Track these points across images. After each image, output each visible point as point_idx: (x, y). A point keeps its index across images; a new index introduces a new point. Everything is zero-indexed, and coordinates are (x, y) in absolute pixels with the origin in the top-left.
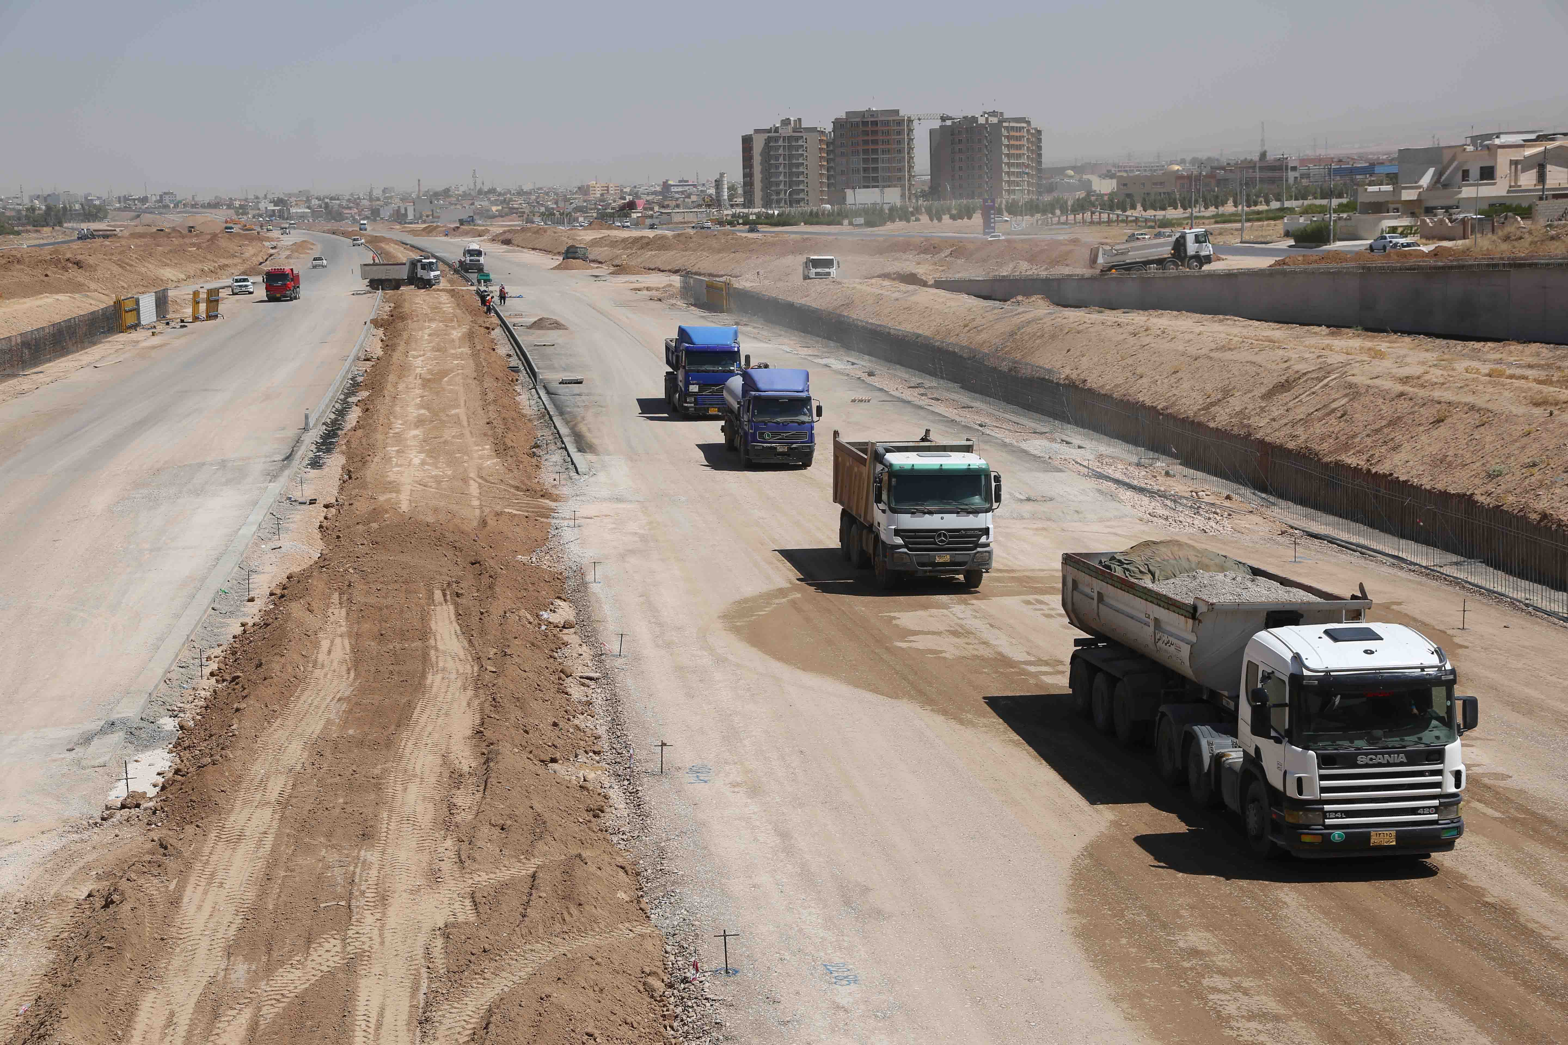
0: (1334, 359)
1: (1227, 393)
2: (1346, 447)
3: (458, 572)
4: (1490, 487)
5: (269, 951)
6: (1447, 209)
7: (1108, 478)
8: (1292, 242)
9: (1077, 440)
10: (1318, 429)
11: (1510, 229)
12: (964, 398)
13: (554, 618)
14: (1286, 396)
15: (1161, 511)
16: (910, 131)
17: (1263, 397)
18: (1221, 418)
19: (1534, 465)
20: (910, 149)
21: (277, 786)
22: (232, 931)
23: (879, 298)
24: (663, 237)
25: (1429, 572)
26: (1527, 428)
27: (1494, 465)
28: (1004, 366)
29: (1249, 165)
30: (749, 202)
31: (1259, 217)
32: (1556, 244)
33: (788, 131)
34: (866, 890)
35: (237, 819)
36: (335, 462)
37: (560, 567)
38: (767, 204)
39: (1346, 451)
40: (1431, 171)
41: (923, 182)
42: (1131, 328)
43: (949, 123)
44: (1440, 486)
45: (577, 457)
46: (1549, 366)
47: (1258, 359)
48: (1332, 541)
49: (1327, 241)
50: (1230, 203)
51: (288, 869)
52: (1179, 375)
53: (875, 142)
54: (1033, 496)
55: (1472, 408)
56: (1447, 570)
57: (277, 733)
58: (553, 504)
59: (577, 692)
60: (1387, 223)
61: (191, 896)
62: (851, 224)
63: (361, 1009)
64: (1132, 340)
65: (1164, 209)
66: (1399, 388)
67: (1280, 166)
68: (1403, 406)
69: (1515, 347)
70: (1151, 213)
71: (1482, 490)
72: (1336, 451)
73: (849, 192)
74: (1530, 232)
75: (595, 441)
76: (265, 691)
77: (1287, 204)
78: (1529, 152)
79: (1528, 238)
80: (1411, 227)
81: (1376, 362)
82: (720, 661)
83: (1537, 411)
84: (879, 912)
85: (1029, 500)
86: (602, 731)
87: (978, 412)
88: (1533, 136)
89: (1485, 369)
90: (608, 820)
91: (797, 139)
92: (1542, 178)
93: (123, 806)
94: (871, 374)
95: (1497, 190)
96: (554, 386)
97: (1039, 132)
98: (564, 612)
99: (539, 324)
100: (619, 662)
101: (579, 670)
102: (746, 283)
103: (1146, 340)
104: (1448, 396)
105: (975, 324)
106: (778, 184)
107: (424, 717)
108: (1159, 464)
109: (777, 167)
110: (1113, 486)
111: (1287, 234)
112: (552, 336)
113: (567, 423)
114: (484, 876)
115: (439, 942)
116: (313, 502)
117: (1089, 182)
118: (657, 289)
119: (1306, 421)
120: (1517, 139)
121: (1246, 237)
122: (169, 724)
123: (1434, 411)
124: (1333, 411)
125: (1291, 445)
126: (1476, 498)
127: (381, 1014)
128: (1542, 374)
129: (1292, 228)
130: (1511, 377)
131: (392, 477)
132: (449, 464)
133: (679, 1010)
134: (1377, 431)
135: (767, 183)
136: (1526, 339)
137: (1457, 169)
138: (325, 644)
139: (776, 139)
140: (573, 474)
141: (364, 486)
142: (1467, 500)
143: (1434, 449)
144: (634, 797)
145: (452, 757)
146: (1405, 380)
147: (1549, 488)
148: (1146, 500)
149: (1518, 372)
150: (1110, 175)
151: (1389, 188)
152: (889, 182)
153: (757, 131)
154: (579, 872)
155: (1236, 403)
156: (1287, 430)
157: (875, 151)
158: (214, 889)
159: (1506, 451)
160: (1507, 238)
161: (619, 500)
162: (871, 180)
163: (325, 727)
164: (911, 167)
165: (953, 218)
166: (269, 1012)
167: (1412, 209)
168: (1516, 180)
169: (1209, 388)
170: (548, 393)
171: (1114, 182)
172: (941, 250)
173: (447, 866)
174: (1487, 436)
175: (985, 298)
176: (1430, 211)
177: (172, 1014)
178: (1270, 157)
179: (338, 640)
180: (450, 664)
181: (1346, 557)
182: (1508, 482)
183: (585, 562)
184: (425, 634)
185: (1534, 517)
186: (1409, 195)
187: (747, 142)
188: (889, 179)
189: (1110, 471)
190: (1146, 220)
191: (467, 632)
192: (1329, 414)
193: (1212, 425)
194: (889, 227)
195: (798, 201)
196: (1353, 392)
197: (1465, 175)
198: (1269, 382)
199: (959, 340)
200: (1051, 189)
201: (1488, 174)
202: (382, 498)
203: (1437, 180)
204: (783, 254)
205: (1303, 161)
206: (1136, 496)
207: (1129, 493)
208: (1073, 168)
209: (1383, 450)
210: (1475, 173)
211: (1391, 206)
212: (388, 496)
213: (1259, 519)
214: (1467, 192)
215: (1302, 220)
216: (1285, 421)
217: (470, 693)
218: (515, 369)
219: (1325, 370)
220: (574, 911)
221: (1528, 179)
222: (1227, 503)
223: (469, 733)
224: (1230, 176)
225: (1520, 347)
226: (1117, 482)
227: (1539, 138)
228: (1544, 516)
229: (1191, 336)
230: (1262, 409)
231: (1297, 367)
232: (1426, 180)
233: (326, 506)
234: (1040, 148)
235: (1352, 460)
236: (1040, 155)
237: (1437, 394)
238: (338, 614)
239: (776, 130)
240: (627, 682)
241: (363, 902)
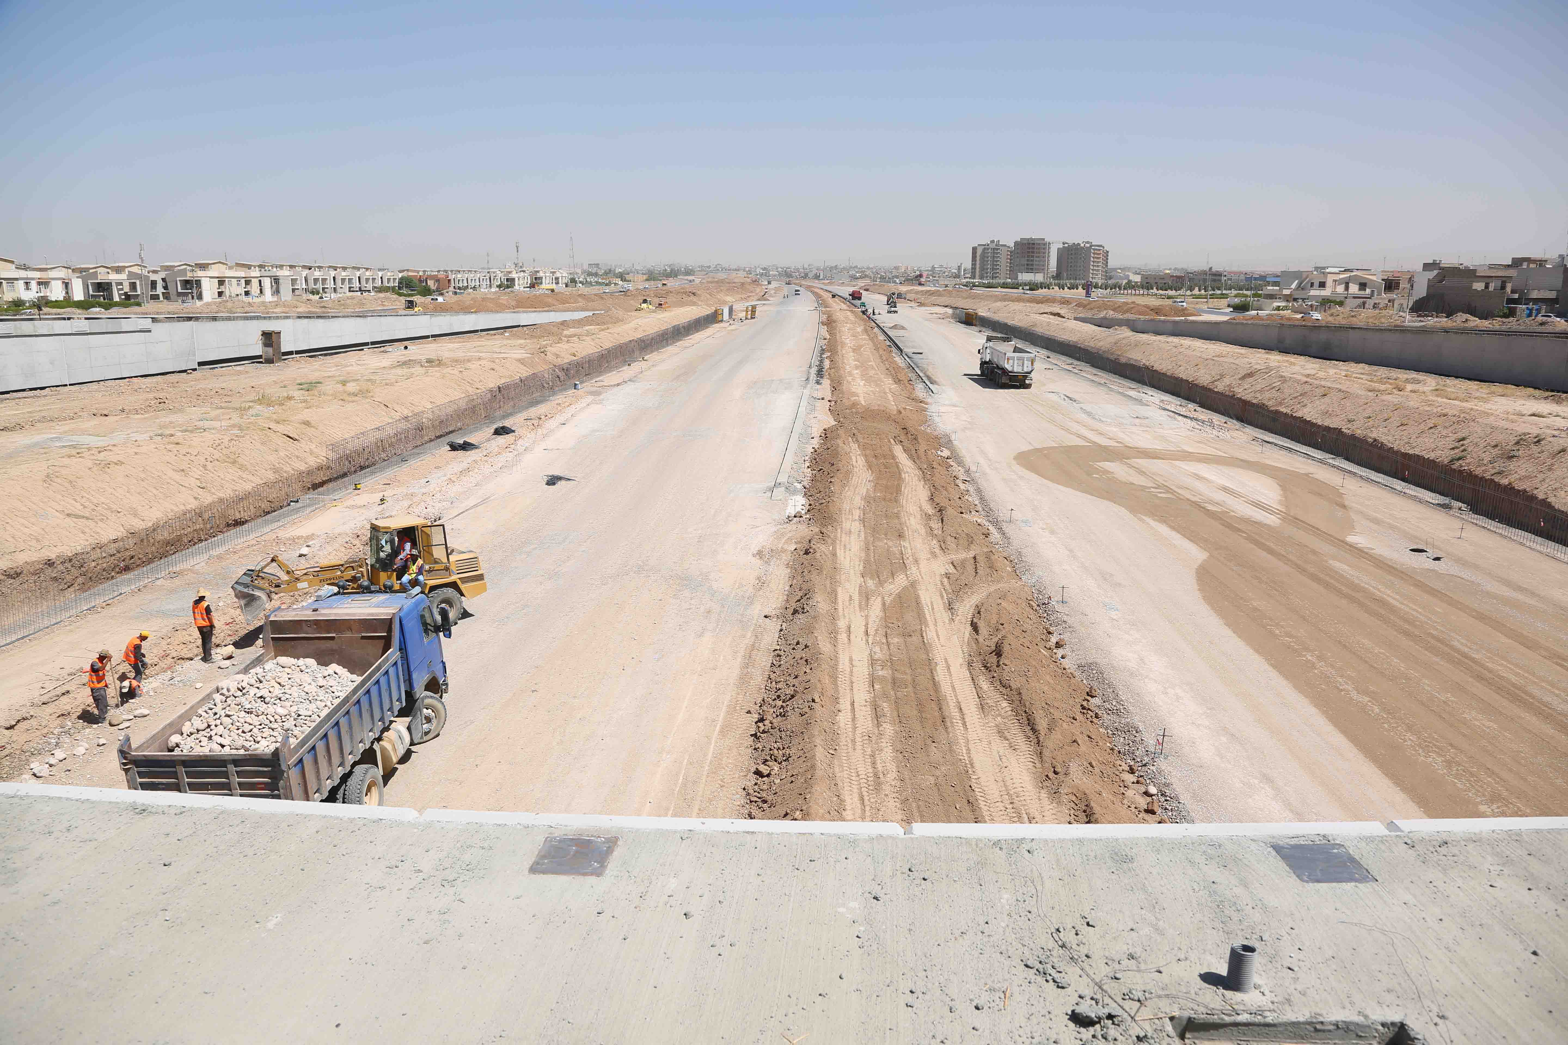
0: (1272, 364)
1: (1222, 376)
2: (1281, 404)
3: (897, 432)
4: (1349, 426)
5: (878, 577)
6: (1303, 299)
7: (1168, 410)
8: (1232, 310)
9: (1150, 393)
10: (1267, 395)
11: (1333, 311)
12: (1095, 371)
13: (943, 454)
14: (1250, 380)
15: (1197, 427)
16: (1049, 248)
17: (1240, 379)
18: (1220, 387)
19: (1370, 417)
20: (1049, 256)
21: (857, 513)
22: (861, 568)
23: (1049, 324)
24: (938, 291)
25: (1321, 461)
26: (1366, 401)
27: (1350, 417)
28: (1112, 357)
29: (1204, 273)
30: (973, 277)
31: (1213, 296)
32: (1354, 319)
33: (993, 246)
34: (1112, 575)
35: (846, 525)
36: (826, 382)
37: (936, 433)
38: (981, 278)
39: (1281, 406)
40: (1297, 281)
41: (1052, 272)
42: (1173, 344)
43: (1066, 245)
44: (1326, 424)
45: (931, 386)
46: (1371, 374)
47: (1237, 362)
48: (1276, 445)
49: (1248, 310)
50: (1197, 289)
51: (873, 546)
52: (1198, 367)
53: (1033, 252)
54: (1139, 416)
55: (1340, 390)
56: (1330, 461)
57: (848, 493)
58: (926, 406)
59: (962, 486)
60: (1276, 304)
61: (840, 553)
62: (1023, 289)
63: (923, 602)
64: (1174, 350)
65: (1166, 290)
66: (1305, 379)
67: (1219, 275)
68: (1307, 388)
69: (1353, 364)
70: (1161, 292)
71: (1346, 427)
72: (1276, 405)
73: (1020, 274)
74: (1342, 313)
75: (936, 379)
76: (840, 475)
77: (1224, 292)
78: (1342, 276)
79: (1342, 316)
80: (1286, 307)
81: (1293, 367)
82: (1021, 478)
83: (1370, 394)
84: (1120, 584)
85: (1137, 417)
86: (977, 502)
87: (1102, 377)
88: (1343, 269)
89: (1344, 373)
90: (992, 538)
91: (997, 249)
92: (1347, 288)
93: (795, 517)
94: (1048, 357)
95: (1326, 292)
96: (911, 355)
97: (1108, 252)
98: (946, 453)
99: (895, 327)
100: (977, 474)
101: (962, 477)
102: (982, 313)
103: (1182, 350)
104: (1329, 384)
105: (1097, 338)
106: (987, 269)
107: (906, 491)
108: (1190, 405)
109: (988, 261)
110: (1173, 414)
111: (1229, 306)
112: (901, 333)
113: (922, 371)
114: (954, 556)
115: (946, 580)
116: (823, 399)
117: (1128, 276)
118: (940, 314)
119: (1261, 391)
120: (1336, 270)
121: (1210, 306)
122: (799, 486)
123: (1322, 391)
124: (1274, 387)
125: (1254, 401)
126: (1343, 430)
127: (932, 605)
128: (1369, 378)
129: (1232, 303)
130: (1356, 378)
131: (854, 390)
132: (877, 385)
133: (1045, 615)
134: (1295, 398)
135: (982, 269)
136: (1358, 362)
137: (1308, 282)
138: (854, 458)
139: (988, 249)
140: (931, 393)
141: (843, 393)
142: (1339, 431)
143: (1323, 407)
144: (1000, 529)
145: (923, 508)
146: (1308, 376)
147: (1376, 428)
148: (1189, 421)
149: (1357, 375)
150: (1136, 273)
151: (1277, 288)
152: (1038, 271)
153: (979, 245)
154: (993, 557)
155: (1227, 381)
156: (1252, 394)
157: (1033, 257)
158: (848, 552)
159: (1357, 410)
160: (1332, 315)
161: (954, 406)
162: (1030, 269)
163: (867, 492)
164: (1048, 264)
165: (1069, 288)
166: (888, 600)
167: (1287, 298)
168: (1335, 288)
169: (1213, 373)
170: (908, 357)
171: (1139, 277)
172: (1071, 304)
173: (937, 551)
174: (1347, 403)
175: (1099, 326)
176: (1295, 300)
177: (851, 596)
178: (1214, 270)
179: (858, 457)
180: (909, 470)
181: (1284, 452)
182: (1357, 424)
183: (948, 432)
184: (894, 457)
185: (1370, 440)
186: (1286, 292)
187: (974, 250)
188: (1038, 269)
189: (1168, 407)
190: (1161, 295)
191: (911, 457)
192: (1272, 389)
193: (1216, 390)
194: (1040, 291)
195: (996, 277)
196: (1284, 379)
197: (1312, 285)
198: (1243, 373)
199: (1091, 344)
200: (1110, 278)
201: (1322, 285)
202: (853, 399)
203: (1299, 286)
204: (996, 301)
205: (1230, 273)
206: (1185, 419)
207: (1180, 418)
208: (1120, 269)
209: (1298, 406)
210: (1316, 284)
211: (1278, 297)
212: (855, 398)
213: (1241, 433)
214: (1313, 293)
215: (1236, 300)
216: (1250, 391)
217: (923, 483)
218: (889, 346)
219: (1269, 369)
220: (995, 572)
221: (1340, 289)
222: (1225, 425)
223: (927, 499)
224: (1194, 277)
225: (1355, 365)
226: (1173, 412)
227: (1345, 271)
228: (1375, 440)
229: (1203, 350)
230: (1240, 384)
231: (1255, 367)
232: (1293, 286)
233: (829, 401)
234: (1107, 259)
235: (1283, 410)
236: (1107, 262)
237: (1323, 383)
238: (855, 446)
239: (988, 245)
240: (983, 484)
241: (909, 562)
